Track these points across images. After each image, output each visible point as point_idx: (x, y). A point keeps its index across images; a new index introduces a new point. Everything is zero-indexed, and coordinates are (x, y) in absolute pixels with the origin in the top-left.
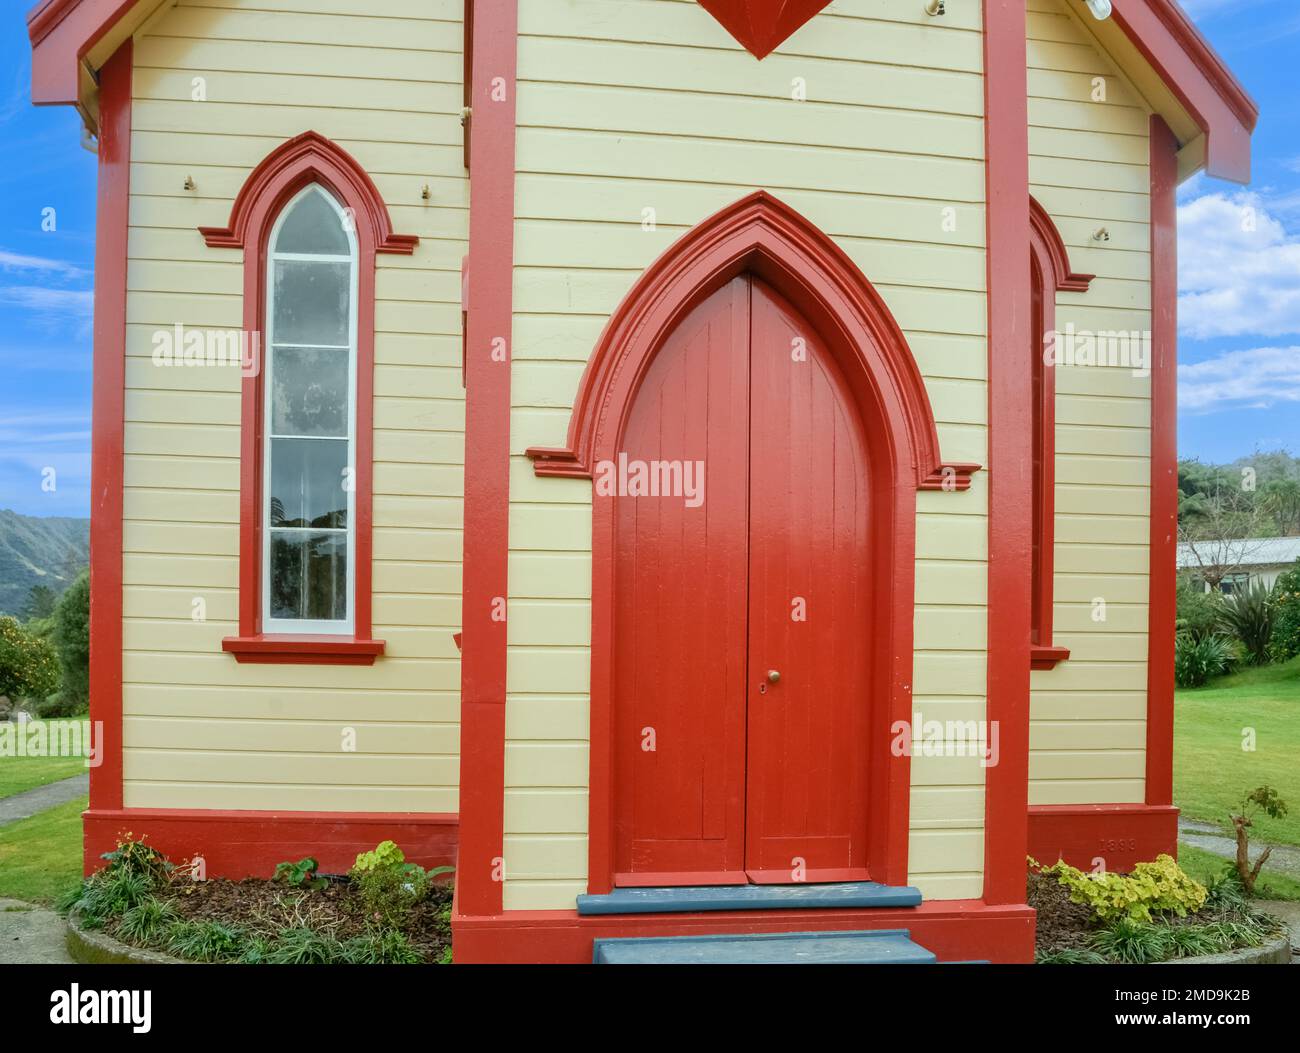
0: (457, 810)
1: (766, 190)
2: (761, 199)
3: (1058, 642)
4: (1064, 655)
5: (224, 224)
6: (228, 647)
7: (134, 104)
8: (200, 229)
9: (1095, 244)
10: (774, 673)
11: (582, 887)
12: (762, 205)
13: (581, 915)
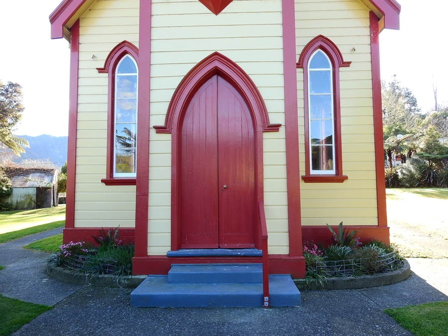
0: (135, 227)
1: (218, 51)
2: (216, 54)
3: (344, 174)
4: (346, 178)
5: (103, 67)
6: (103, 181)
7: (80, 37)
8: (97, 69)
9: (352, 52)
10: (225, 186)
11: (169, 249)
12: (216, 56)
13: (168, 257)
